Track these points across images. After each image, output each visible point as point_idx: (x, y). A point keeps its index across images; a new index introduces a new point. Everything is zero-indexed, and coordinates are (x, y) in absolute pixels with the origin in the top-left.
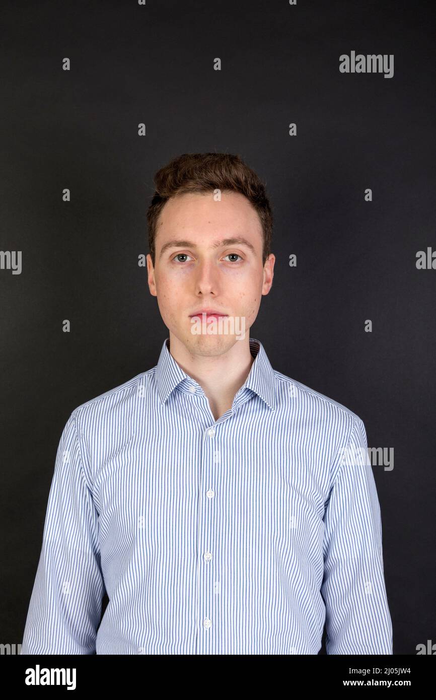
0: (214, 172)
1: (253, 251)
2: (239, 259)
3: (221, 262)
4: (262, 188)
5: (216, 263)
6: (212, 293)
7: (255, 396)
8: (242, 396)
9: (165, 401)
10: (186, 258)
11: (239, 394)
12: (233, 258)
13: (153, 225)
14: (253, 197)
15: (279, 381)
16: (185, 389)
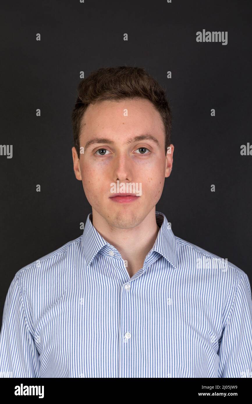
0: (126, 83)
1: (158, 145)
2: (147, 152)
3: (133, 154)
4: (162, 93)
5: (129, 156)
6: (127, 179)
7: (161, 258)
8: (150, 258)
9: (90, 264)
10: (105, 152)
11: (149, 256)
12: (142, 151)
13: (78, 125)
14: (156, 101)
15: (180, 245)
16: (106, 253)
